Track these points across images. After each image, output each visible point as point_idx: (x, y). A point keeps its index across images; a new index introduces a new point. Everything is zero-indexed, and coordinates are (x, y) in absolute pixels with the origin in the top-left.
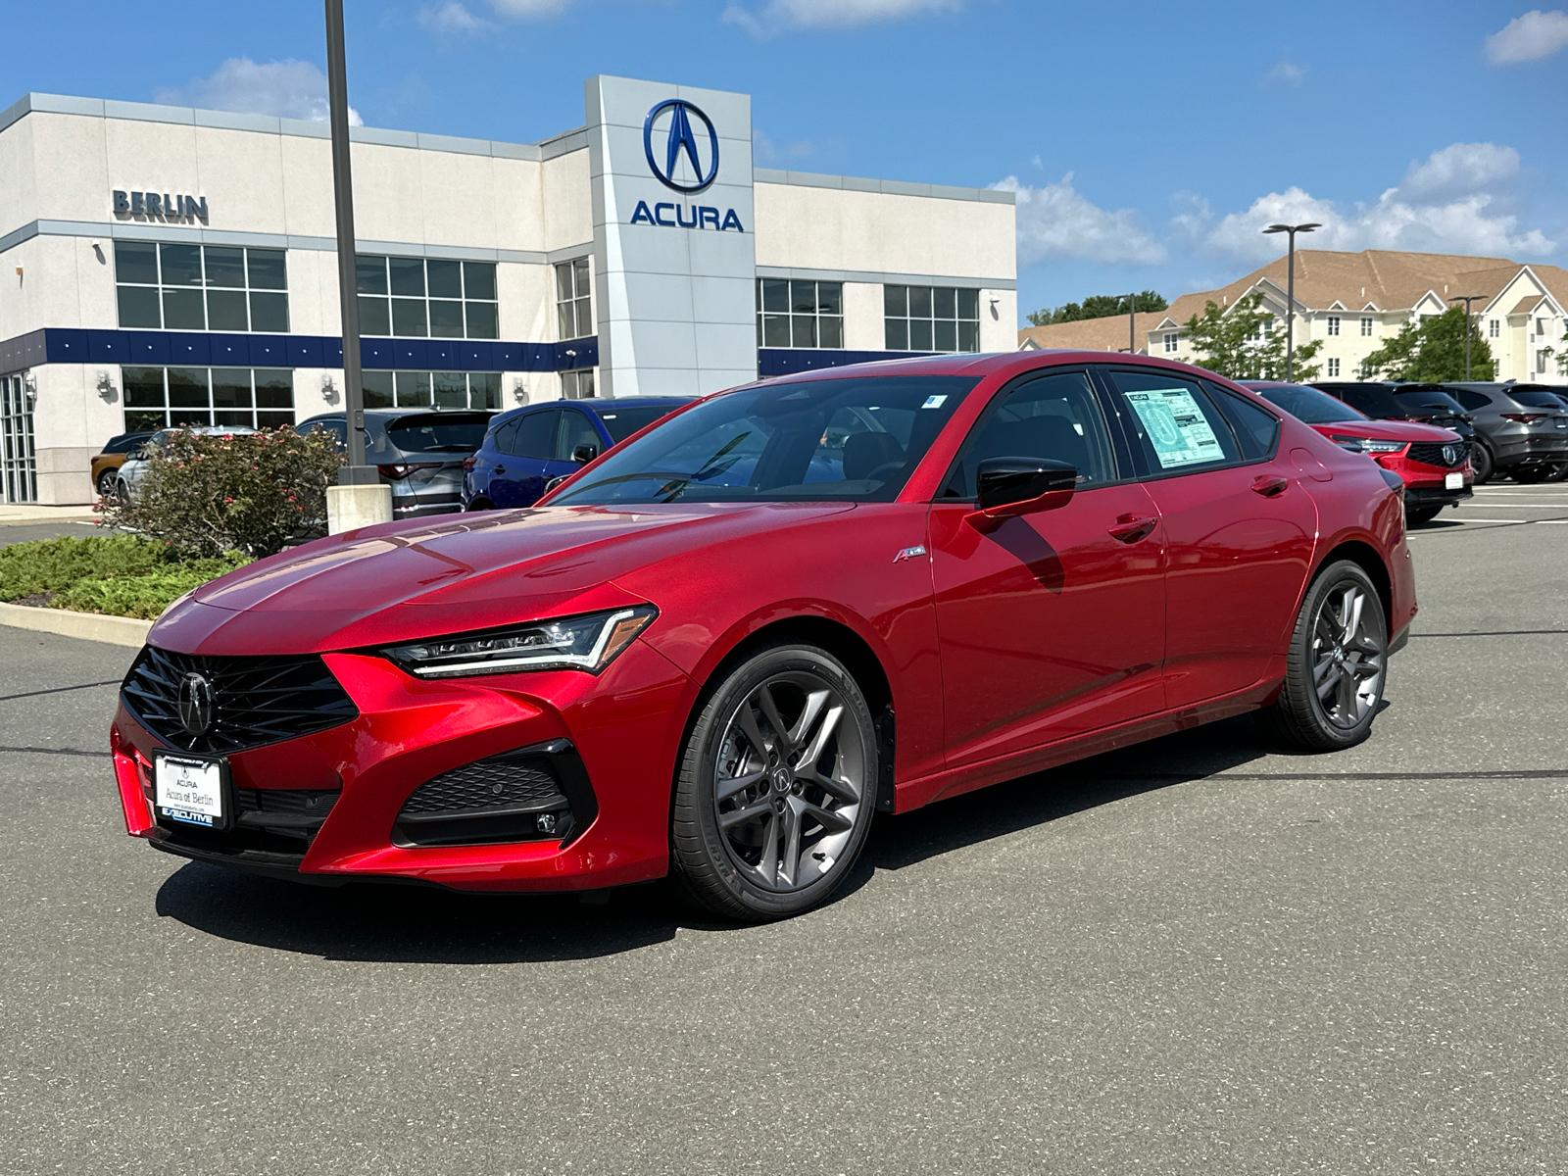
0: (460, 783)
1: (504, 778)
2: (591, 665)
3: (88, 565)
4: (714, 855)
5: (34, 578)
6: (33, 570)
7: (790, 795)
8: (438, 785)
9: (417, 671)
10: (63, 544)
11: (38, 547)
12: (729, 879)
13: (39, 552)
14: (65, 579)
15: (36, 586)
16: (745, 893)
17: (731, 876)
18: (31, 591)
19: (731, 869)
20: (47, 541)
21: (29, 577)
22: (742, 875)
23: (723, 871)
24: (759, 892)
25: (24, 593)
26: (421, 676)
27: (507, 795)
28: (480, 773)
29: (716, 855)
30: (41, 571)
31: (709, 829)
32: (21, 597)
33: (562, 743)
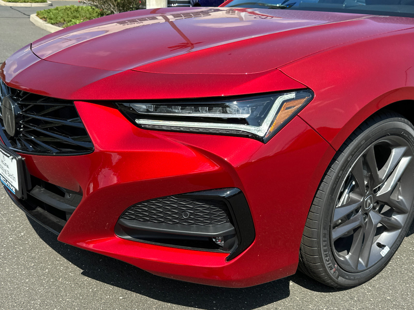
0: (160, 207)
1: (191, 209)
2: (261, 134)
3: (78, 15)
4: (326, 258)
5: (62, 17)
6: (62, 15)
7: (372, 211)
8: (145, 206)
9: (137, 121)
10: (72, 8)
11: (64, 8)
12: (332, 271)
13: (65, 10)
14: (70, 19)
15: (62, 20)
16: (340, 278)
17: (334, 269)
18: (60, 22)
19: (334, 265)
20: (68, 6)
21: (60, 17)
22: (340, 267)
23: (329, 267)
24: (347, 275)
25: (58, 22)
26: (139, 126)
27: (192, 219)
28: (175, 203)
29: (327, 258)
30: (64, 15)
31: (326, 243)
32: (57, 23)
33: (235, 191)
